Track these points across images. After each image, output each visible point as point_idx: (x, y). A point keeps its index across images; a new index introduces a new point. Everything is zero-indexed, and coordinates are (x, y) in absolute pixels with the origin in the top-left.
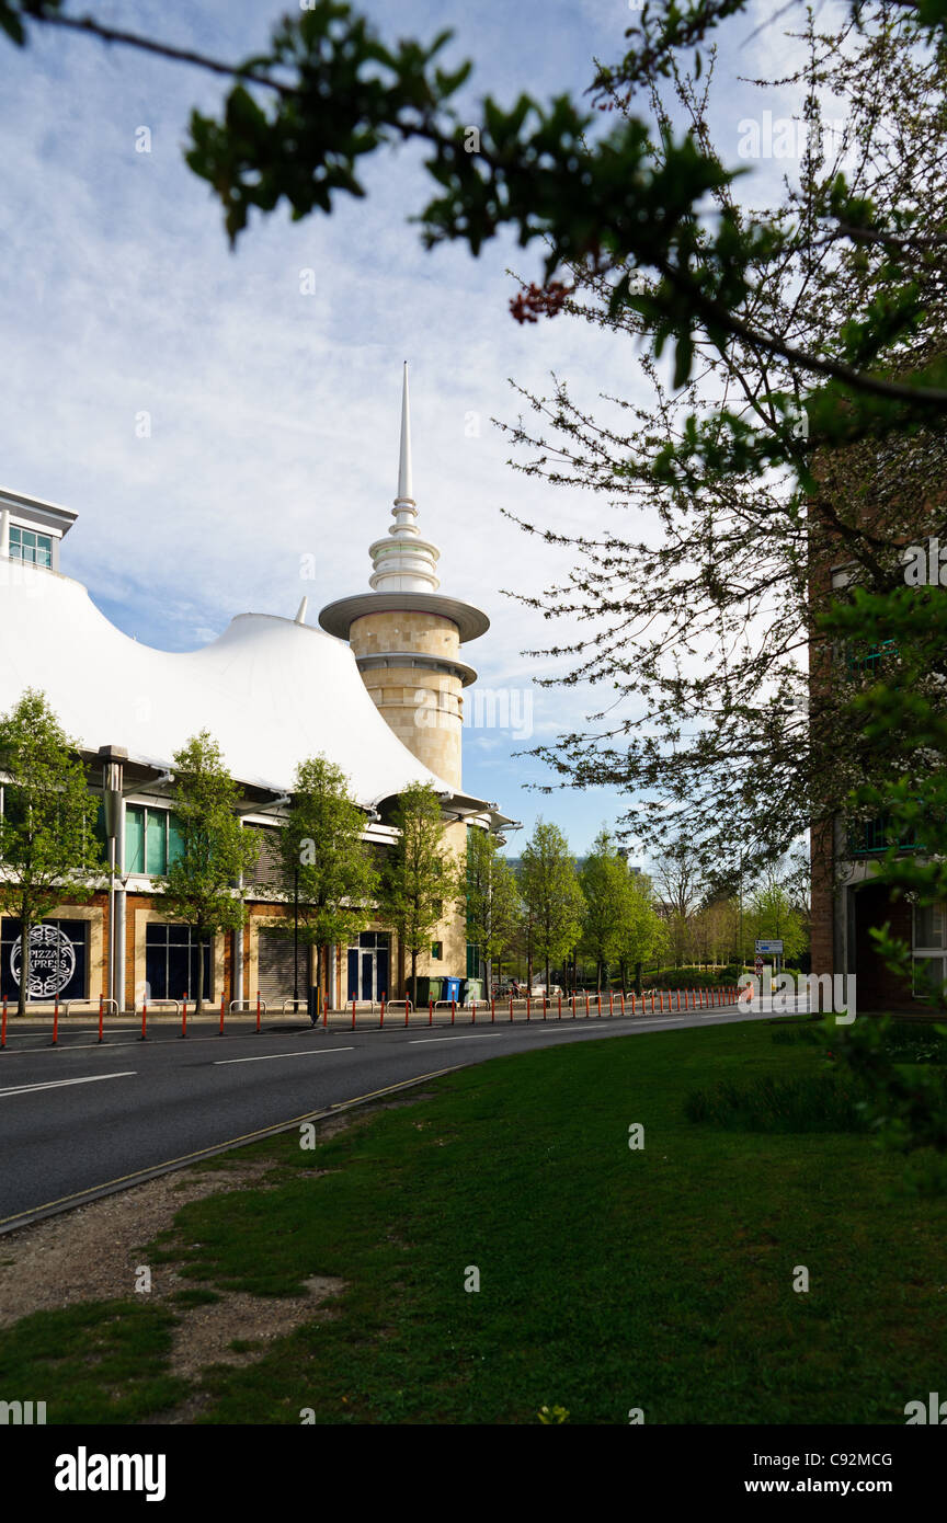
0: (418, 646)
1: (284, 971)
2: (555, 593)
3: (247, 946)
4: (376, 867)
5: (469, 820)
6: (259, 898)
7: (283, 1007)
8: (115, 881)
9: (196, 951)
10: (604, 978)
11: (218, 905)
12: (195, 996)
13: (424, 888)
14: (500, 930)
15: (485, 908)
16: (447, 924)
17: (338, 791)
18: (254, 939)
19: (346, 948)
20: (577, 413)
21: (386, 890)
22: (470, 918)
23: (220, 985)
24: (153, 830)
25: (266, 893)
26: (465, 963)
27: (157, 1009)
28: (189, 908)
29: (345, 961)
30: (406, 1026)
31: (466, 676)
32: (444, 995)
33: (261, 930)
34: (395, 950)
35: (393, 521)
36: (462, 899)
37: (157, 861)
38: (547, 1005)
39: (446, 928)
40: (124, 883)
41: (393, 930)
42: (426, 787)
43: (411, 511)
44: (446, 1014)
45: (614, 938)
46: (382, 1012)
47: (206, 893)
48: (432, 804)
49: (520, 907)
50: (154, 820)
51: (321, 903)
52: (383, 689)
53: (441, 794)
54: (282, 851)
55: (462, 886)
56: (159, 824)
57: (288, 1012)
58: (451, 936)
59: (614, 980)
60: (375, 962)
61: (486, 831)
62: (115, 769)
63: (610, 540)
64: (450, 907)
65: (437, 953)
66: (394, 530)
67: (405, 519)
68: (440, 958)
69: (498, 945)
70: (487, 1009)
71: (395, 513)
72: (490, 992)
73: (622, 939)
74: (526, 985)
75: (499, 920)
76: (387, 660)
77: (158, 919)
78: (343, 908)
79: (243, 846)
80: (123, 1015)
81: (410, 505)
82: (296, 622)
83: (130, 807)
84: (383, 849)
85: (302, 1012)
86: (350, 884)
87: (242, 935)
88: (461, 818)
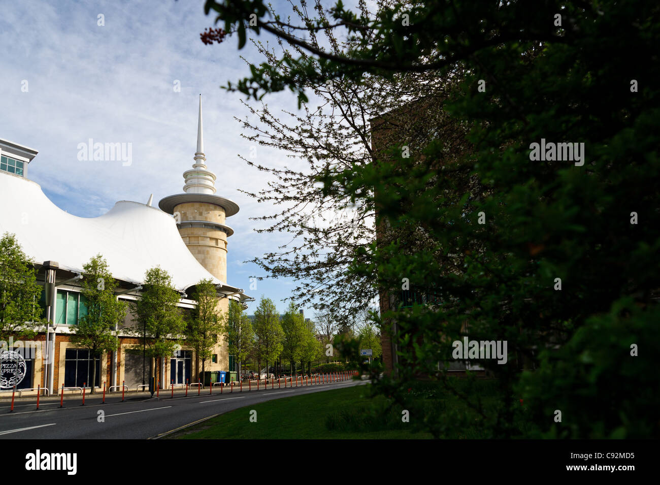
0: (206, 218)
1: (138, 371)
2: (264, 193)
3: (119, 359)
4: (185, 319)
5: (230, 297)
6: (126, 335)
7: (138, 388)
8: (50, 328)
9: (92, 362)
10: (294, 370)
11: (104, 339)
12: (91, 385)
13: (208, 329)
14: (245, 348)
15: (237, 338)
16: (219, 346)
17: (166, 284)
18: (123, 356)
19: (170, 358)
20: (272, 117)
21: (189, 330)
22: (231, 342)
23: (104, 379)
24: (71, 303)
25: (129, 333)
26: (228, 364)
27: (71, 392)
28: (89, 340)
29: (169, 365)
30: (199, 395)
31: (229, 232)
32: (218, 379)
33: (127, 351)
34: (194, 359)
35: (194, 162)
36: (227, 334)
37: (73, 318)
38: (267, 383)
39: (219, 348)
40: (55, 329)
41: (193, 349)
42: (209, 282)
43: (203, 158)
44: (219, 389)
45: (298, 350)
46: (187, 389)
47: (98, 333)
48: (212, 289)
49: (255, 337)
50: (72, 298)
51: (157, 337)
52: (189, 237)
53: (216, 285)
54: (138, 312)
55: (226, 328)
56: (74, 299)
57: (140, 391)
58: (221, 351)
59: (299, 371)
60: (184, 365)
61: (238, 302)
62: (52, 272)
63: (287, 170)
64: (221, 338)
65: (215, 360)
66: (195, 166)
67: (200, 162)
68: (216, 362)
69: (244, 355)
70: (238, 386)
71: (195, 159)
72: (240, 378)
73: (301, 351)
74: (258, 374)
75: (244, 343)
76: (191, 224)
77: (72, 346)
78: (168, 339)
79: (118, 310)
80: (51, 396)
81: (202, 156)
82: (147, 205)
83: (59, 291)
84: (189, 310)
85: (147, 391)
86: (172, 328)
87: (116, 354)
88: (226, 296)
